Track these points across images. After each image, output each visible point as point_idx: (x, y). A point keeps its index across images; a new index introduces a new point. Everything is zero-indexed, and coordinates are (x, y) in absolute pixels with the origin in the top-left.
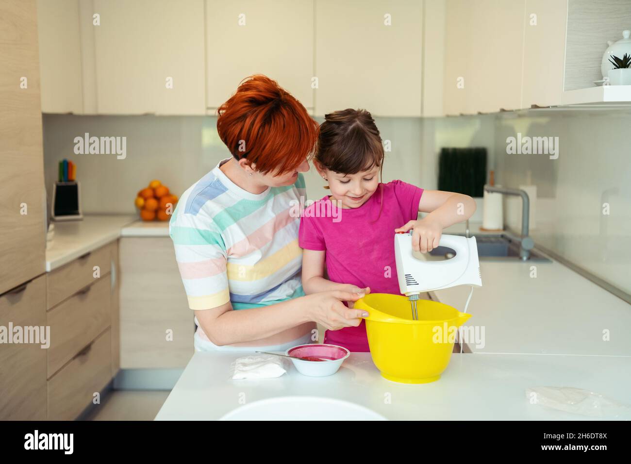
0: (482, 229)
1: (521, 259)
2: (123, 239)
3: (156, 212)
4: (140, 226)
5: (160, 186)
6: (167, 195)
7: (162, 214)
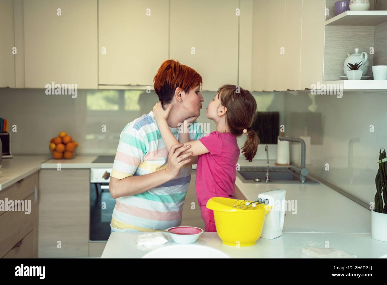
0: (277, 164)
1: (301, 181)
2: (42, 170)
3: (63, 153)
4: (53, 163)
5: (66, 135)
6: (71, 141)
7: (68, 155)
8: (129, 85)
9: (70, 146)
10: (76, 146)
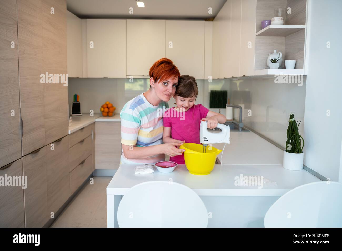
1: (239, 130)
2: (96, 123)
3: (108, 113)
4: (103, 118)
5: (109, 103)
6: (112, 107)
7: (110, 114)
8: (143, 76)
9: (111, 109)
10: (115, 109)
